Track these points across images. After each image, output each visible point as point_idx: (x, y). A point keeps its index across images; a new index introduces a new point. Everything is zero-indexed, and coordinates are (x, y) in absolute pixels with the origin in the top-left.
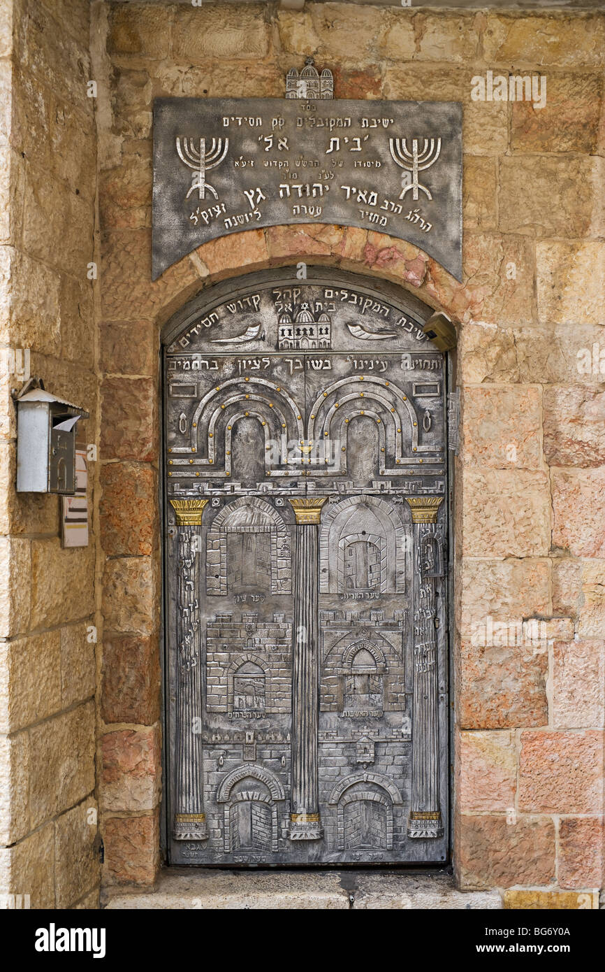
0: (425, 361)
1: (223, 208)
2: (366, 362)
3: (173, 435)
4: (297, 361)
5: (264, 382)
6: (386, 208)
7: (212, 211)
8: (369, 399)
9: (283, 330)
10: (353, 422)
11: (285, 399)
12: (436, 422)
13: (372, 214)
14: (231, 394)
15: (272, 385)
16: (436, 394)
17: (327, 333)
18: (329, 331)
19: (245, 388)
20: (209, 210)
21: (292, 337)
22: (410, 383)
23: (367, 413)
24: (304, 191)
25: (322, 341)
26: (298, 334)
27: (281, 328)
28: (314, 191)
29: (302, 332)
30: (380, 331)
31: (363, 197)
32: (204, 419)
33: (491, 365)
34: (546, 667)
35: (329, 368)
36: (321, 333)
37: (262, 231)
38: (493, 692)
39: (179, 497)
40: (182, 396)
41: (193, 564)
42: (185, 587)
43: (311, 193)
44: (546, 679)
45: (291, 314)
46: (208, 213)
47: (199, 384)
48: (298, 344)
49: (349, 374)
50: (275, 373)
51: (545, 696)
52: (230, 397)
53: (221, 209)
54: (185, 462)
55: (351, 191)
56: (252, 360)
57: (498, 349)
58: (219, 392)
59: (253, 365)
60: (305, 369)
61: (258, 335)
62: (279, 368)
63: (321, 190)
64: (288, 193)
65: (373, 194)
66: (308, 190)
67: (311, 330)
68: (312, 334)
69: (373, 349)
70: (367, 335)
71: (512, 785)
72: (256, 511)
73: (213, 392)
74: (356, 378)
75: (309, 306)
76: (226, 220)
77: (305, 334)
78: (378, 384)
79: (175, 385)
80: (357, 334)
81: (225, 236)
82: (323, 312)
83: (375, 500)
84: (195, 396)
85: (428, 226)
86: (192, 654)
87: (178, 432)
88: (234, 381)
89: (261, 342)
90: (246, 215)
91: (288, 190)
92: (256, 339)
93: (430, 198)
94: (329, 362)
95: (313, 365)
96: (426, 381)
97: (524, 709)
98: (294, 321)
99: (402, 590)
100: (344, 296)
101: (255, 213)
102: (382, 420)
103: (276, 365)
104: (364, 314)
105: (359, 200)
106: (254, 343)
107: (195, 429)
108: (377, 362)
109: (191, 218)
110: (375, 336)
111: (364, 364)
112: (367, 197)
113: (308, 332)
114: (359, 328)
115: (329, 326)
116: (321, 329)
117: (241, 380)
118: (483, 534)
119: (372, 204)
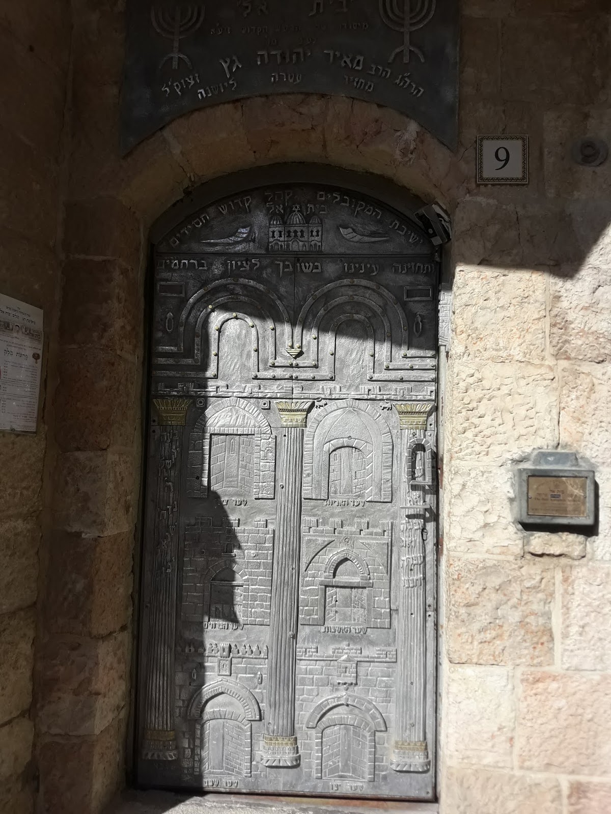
0: (418, 264)
1: (197, 79)
2: (357, 265)
3: (160, 334)
4: (287, 263)
5: (252, 283)
6: (373, 73)
7: (185, 81)
8: (359, 304)
9: (273, 232)
10: (342, 326)
11: (273, 301)
12: (427, 326)
13: (356, 80)
14: (220, 295)
15: (261, 287)
16: (428, 299)
17: (318, 235)
18: (320, 234)
19: (234, 289)
20: (182, 81)
21: (282, 239)
22: (402, 287)
23: (356, 317)
24: (283, 57)
25: (313, 243)
26: (289, 236)
27: (271, 229)
28: (294, 57)
29: (292, 234)
30: (373, 234)
31: (348, 61)
32: (191, 319)
33: (489, 245)
34: (552, 594)
35: (319, 271)
36: (312, 235)
37: (239, 104)
38: (488, 621)
39: (163, 397)
40: (169, 295)
41: (174, 465)
42: (164, 488)
43: (291, 59)
44: (552, 609)
45: (282, 216)
46: (181, 83)
47: (187, 283)
48: (288, 246)
49: (339, 278)
50: (265, 275)
51: (551, 629)
52: (219, 298)
53: (194, 79)
54: (171, 361)
55: (335, 55)
56: (242, 262)
57: (497, 227)
58: (208, 293)
59: (242, 266)
60: (294, 272)
61: (247, 236)
62: (269, 270)
63: (302, 55)
64: (266, 60)
65: (358, 57)
66: (287, 56)
67: (302, 232)
68: (302, 236)
69: (365, 252)
70: (358, 238)
71: (509, 735)
72: (242, 412)
73: (201, 292)
74: (346, 281)
75: (300, 207)
76: (199, 91)
77: (296, 236)
78: (369, 288)
79: (163, 283)
80: (348, 237)
81: (199, 110)
82: (314, 214)
83: (362, 405)
84: (183, 295)
85: (420, 91)
86: (169, 558)
87: (164, 331)
88: (223, 281)
89: (251, 244)
90: (221, 85)
91: (266, 56)
92: (245, 240)
93: (423, 60)
94: (319, 264)
95: (303, 268)
96: (418, 285)
97: (525, 644)
98: (284, 223)
99: (388, 498)
100: (337, 198)
101: (231, 82)
102: (371, 324)
103: (266, 267)
104: (356, 216)
105: (343, 65)
106: (243, 245)
107: (182, 329)
108: (369, 266)
109: (163, 89)
110: (366, 239)
111: (355, 267)
112: (352, 61)
113: (299, 234)
114: (350, 230)
115: (320, 229)
116: (312, 232)
117: (230, 280)
118: (476, 436)
119: (357, 68)
